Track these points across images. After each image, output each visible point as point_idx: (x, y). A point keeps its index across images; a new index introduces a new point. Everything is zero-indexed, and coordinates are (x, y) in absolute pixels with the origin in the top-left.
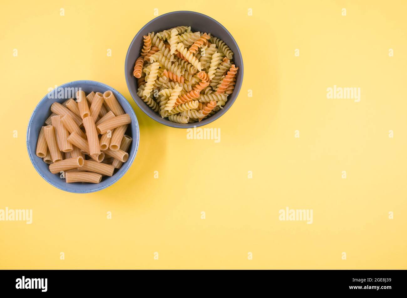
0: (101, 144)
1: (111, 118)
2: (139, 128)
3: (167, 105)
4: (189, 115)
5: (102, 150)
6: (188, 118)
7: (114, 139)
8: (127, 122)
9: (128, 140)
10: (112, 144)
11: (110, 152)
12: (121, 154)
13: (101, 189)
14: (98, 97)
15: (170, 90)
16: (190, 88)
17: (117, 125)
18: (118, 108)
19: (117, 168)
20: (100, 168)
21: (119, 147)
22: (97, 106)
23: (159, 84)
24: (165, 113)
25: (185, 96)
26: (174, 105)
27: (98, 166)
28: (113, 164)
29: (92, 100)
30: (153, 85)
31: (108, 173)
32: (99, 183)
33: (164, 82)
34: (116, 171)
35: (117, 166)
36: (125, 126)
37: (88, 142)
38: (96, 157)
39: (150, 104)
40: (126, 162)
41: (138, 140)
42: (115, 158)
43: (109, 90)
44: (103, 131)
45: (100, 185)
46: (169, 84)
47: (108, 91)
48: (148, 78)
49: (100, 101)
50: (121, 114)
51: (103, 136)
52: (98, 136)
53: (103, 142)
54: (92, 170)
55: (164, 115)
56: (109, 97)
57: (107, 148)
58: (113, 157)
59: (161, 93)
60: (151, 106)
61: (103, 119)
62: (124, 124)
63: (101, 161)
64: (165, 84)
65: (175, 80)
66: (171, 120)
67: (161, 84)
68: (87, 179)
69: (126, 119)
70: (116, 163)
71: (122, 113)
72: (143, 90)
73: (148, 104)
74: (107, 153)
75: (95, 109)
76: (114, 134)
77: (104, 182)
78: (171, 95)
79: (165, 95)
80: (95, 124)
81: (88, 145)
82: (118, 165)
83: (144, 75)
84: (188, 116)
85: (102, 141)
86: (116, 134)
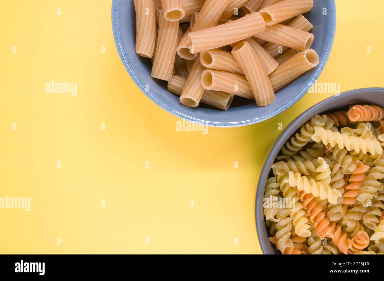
0: (213, 53)
1: (264, 67)
2: (249, 124)
3: (299, 175)
4: (281, 222)
5: (201, 55)
6: (275, 220)
7: (224, 77)
8: (259, 99)
9: (224, 102)
10: (213, 74)
11: (198, 71)
12: (196, 94)
13: (124, 59)
14: (305, 39)
15: (330, 180)
16: (335, 219)
17: (252, 80)
18: (285, 78)
19: (169, 86)
20: (165, 53)
21: (209, 88)
22: (287, 37)
23: (338, 156)
24: (281, 171)
25: (320, 210)
26: (300, 189)
27: (168, 50)
28: (176, 77)
29: (297, 26)
30: (337, 144)
31: (157, 70)
32: (136, 54)
33: (345, 167)
34: (163, 84)
35: (171, 85)
36: (251, 95)
37: (214, 26)
38: (186, 44)
39: (296, 140)
40: (181, 104)
41: (226, 125)
42: (187, 79)
43: (320, 60)
44: (239, 54)
45: (132, 55)
46: (340, 177)
47: (319, 58)
48: (349, 133)
49: (298, 43)
50: (273, 86)
51: (227, 54)
52: (228, 45)
53: (217, 55)
54: (161, 39)
55: (277, 168)
56: (307, 61)
57: (205, 65)
58: (189, 77)
59: (322, 162)
60: (293, 141)
61: (260, 50)
62: (255, 93)
63: (179, 53)
64: (341, 168)
65: (348, 188)
66: (270, 183)
67: (340, 160)
68: (141, 29)
69: (265, 97)
70: (178, 83)
71: (275, 87)
72: (325, 127)
73: (297, 135)
74: (195, 65)
75: (281, 34)
76: (233, 76)
77: (138, 64)
78: (319, 183)
79: (318, 170)
80: (252, 37)
81: (209, 27)
82: (175, 87)
83: (354, 126)
84: (279, 220)
85: (220, 54)
86: (235, 79)
